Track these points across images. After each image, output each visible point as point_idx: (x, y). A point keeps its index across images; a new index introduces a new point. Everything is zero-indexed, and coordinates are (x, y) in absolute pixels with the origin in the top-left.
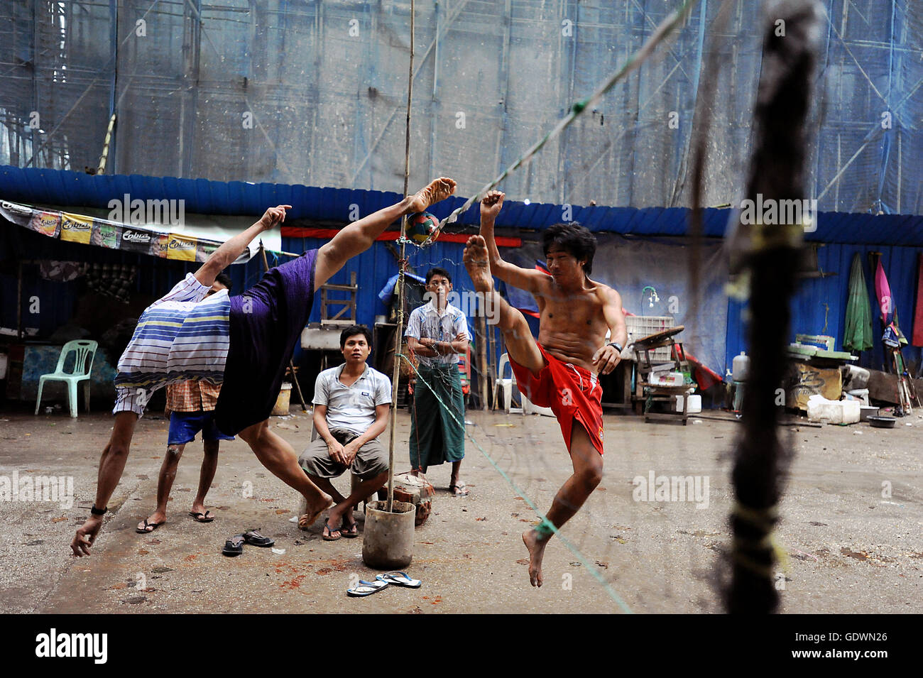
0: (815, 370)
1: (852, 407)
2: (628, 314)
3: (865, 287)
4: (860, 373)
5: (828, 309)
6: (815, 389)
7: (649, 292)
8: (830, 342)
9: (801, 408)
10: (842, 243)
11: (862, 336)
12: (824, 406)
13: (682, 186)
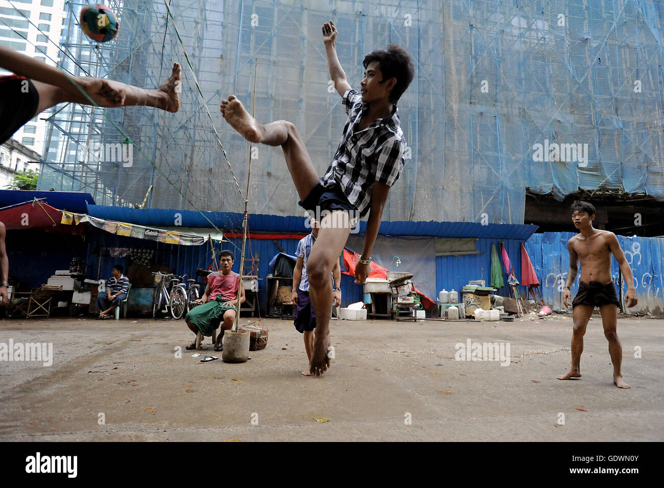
0: (478, 296)
1: (496, 313)
2: (388, 272)
3: (498, 258)
4: (499, 298)
5: (482, 269)
6: (478, 306)
7: (396, 260)
8: (483, 282)
9: (473, 315)
10: (486, 238)
11: (499, 281)
12: (482, 312)
13: (413, 215)
